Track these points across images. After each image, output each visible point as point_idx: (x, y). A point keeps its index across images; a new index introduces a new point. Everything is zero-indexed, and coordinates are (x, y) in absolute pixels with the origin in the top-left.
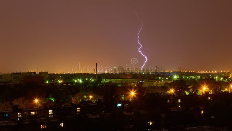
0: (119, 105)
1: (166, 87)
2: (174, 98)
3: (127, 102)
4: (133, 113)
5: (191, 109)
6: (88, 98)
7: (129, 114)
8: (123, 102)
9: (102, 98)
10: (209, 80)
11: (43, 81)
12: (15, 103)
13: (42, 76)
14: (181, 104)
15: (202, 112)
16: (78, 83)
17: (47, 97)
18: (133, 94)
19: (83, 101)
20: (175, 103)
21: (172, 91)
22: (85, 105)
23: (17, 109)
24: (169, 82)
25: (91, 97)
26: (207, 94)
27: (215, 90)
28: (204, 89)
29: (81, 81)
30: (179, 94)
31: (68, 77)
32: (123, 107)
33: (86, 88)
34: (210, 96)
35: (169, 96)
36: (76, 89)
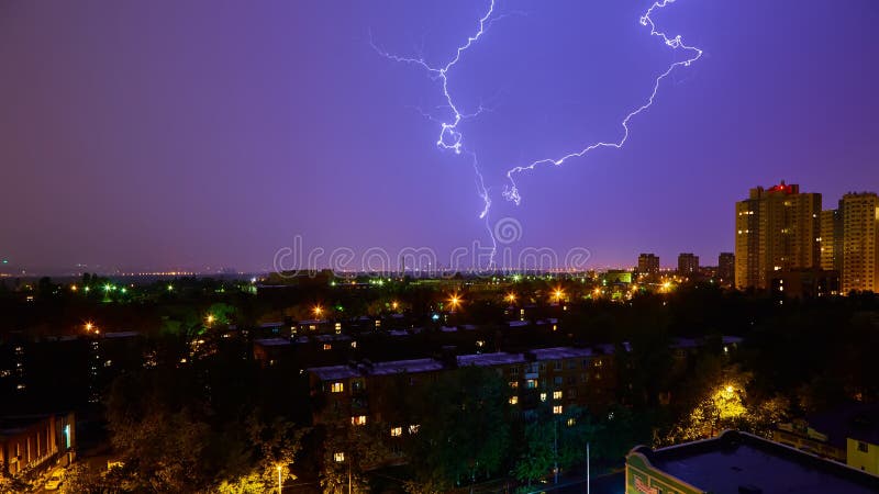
0: (436, 317)
1: (503, 292)
2: (515, 308)
3: (447, 312)
4: (455, 329)
5: (539, 323)
6: (391, 306)
7: (450, 330)
8: (441, 314)
9: (411, 307)
10: (565, 281)
11: (327, 284)
12: (288, 313)
13: (325, 275)
14: (525, 316)
15: (555, 328)
16: (377, 286)
17: (333, 304)
18: (455, 301)
19: (384, 311)
20: (515, 315)
21: (512, 297)
22: (388, 316)
23: (289, 322)
24: (508, 285)
25: (395, 305)
26: (562, 303)
27: (574, 297)
28: (558, 294)
29: (381, 283)
30: (521, 303)
31: (362, 278)
32: (441, 320)
33: (389, 292)
34: (566, 304)
35: (507, 304)
36: (374, 295)
